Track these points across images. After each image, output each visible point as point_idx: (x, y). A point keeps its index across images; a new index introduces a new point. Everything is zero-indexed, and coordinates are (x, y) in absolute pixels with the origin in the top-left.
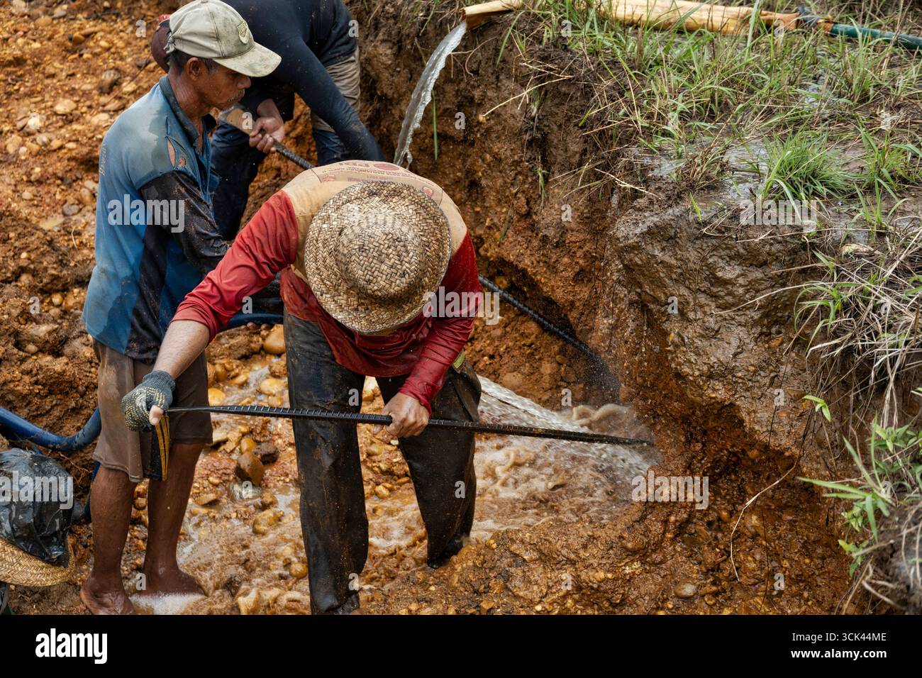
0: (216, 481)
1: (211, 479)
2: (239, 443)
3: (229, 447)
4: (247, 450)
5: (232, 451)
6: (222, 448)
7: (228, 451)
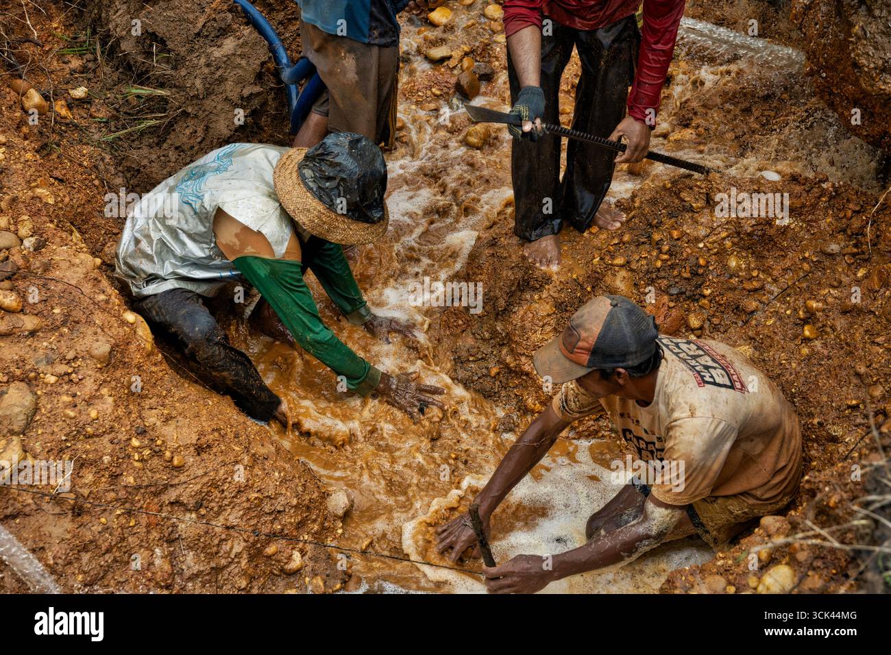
0: (438, 92)
1: (433, 90)
2: (461, 60)
3: (452, 63)
4: (468, 68)
5: (454, 68)
6: (445, 64)
7: (451, 66)
